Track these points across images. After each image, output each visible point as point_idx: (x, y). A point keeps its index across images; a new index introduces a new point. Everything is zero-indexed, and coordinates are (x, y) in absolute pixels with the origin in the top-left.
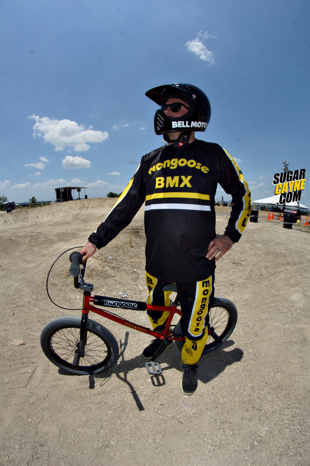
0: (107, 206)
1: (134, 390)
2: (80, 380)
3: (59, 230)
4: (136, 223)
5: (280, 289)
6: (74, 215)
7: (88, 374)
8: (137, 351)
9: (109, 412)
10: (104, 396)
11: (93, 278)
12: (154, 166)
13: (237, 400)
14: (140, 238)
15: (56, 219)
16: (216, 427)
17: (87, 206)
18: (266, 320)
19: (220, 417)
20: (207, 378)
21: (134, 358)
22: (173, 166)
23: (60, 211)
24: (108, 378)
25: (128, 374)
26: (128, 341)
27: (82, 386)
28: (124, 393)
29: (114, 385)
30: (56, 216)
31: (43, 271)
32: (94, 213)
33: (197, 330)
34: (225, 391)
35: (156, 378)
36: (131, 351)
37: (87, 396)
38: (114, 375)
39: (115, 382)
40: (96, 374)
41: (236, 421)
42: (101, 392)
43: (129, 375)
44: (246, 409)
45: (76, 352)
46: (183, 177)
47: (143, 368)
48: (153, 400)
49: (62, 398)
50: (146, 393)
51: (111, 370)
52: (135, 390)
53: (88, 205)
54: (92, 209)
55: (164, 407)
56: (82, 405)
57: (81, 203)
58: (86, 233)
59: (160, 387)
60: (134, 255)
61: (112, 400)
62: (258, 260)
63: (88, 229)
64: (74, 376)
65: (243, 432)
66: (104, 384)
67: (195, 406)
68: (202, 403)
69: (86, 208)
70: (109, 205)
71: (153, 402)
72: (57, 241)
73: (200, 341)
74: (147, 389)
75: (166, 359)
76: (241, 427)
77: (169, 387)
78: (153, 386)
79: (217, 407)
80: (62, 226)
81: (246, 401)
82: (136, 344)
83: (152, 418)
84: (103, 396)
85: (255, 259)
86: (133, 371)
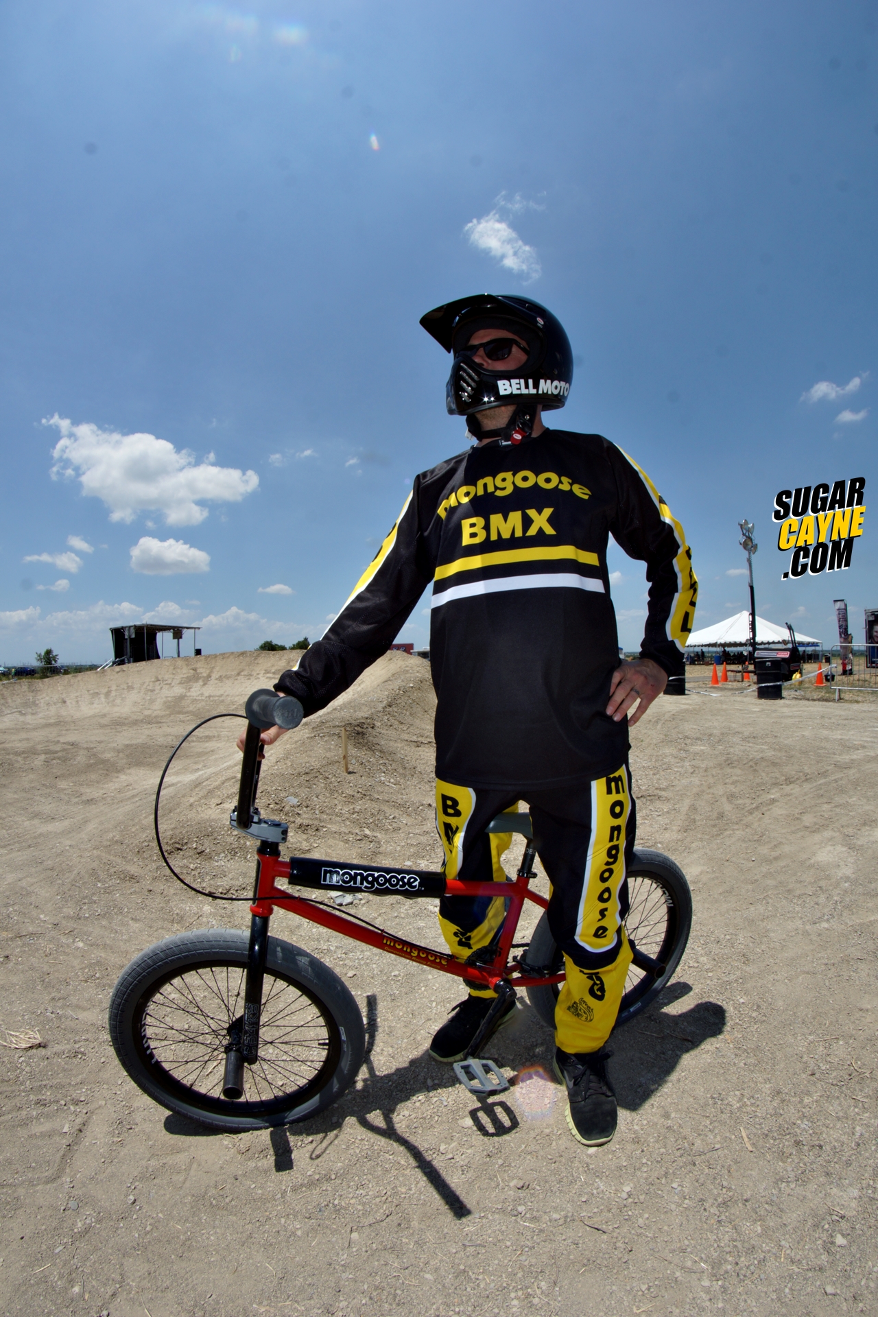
0: (261, 675)
1: (424, 1158)
2: (243, 1147)
3: (125, 737)
4: (355, 711)
5: (781, 843)
6: (169, 699)
7: (267, 1124)
8: (412, 1044)
9: (355, 1235)
10: (329, 1188)
11: (245, 858)
12: (454, 494)
13: (744, 1135)
14: (370, 749)
15: (116, 709)
16: (708, 1222)
17: (205, 675)
18: (762, 920)
19: (710, 1191)
20: (639, 1090)
21: (406, 1065)
22: (504, 489)
23: (128, 687)
24: (335, 1132)
25: (396, 1114)
26: (379, 1020)
27: (252, 1164)
28: (394, 1172)
29: (358, 1151)
30: (118, 701)
31: (93, 841)
32: (226, 694)
33: (601, 931)
34: (703, 1116)
35: (485, 1113)
36: (392, 1047)
37: (271, 1193)
38: (351, 1121)
39: (357, 1141)
40: (292, 1122)
41: (761, 1191)
42: (317, 1177)
43: (398, 1115)
44: (779, 1154)
45: (228, 1049)
46: (532, 513)
47: (439, 1091)
48: (491, 1179)
49: (185, 1209)
50: (467, 1161)
51: (337, 1108)
52: (429, 1158)
53: (208, 672)
54: (220, 684)
55: (532, 1194)
56: (258, 1224)
57: (187, 665)
58: (207, 744)
59: (506, 1137)
60: (358, 792)
61: (357, 1197)
62: (705, 782)
63: (214, 737)
64: (221, 1136)
65: (792, 1218)
66: (323, 1153)
67: (625, 1173)
68: (644, 1161)
69: (203, 681)
70: (267, 672)
71: (493, 1184)
72: (127, 766)
73: (611, 971)
74: (467, 1149)
75: (503, 1055)
76: (781, 1206)
77: (532, 1134)
78: (482, 1137)
79: (694, 1164)
80: (135, 728)
81: (770, 1131)
82: (406, 1026)
83: (503, 1232)
84: (326, 1190)
85: (696, 780)
86: (409, 1103)
